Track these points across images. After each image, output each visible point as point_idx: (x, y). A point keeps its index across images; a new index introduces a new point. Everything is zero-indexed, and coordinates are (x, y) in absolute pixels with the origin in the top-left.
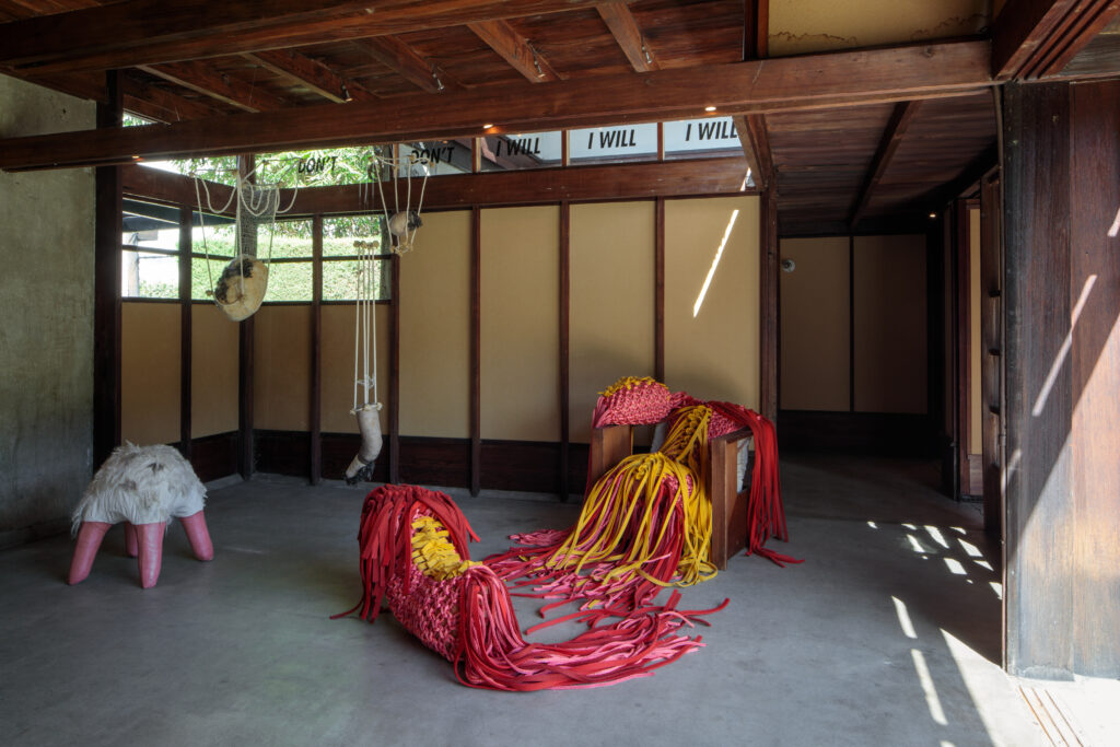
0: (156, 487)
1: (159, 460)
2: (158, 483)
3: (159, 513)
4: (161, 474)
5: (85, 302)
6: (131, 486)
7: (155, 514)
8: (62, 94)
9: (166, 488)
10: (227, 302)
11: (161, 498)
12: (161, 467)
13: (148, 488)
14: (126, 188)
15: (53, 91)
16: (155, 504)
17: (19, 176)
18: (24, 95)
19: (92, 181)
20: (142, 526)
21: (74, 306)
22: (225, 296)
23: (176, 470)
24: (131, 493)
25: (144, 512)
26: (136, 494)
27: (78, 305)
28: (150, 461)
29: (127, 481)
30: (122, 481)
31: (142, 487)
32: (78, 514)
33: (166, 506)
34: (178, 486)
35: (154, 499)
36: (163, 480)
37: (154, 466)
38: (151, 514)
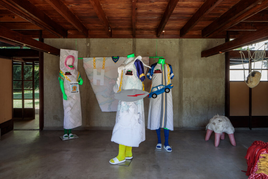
0: (219, 125)
1: (221, 119)
2: (220, 125)
3: (219, 131)
4: (221, 123)
5: (223, 82)
6: (214, 124)
7: (218, 131)
8: (217, 39)
9: (221, 127)
10: (248, 83)
11: (220, 128)
12: (221, 121)
13: (217, 125)
14: (231, 56)
15: (215, 39)
16: (218, 129)
17: (208, 58)
18: (209, 42)
19: (224, 56)
20: (216, 133)
21: (220, 83)
22: (248, 82)
23: (225, 123)
24: (214, 125)
25: (216, 130)
26: (215, 126)
27: (221, 83)
28: (219, 119)
29: (214, 122)
30: (213, 122)
31: (216, 124)
32: (207, 127)
33: (221, 130)
34: (224, 126)
35: (218, 128)
36: (221, 124)
37: (219, 120)
38: (217, 131)
